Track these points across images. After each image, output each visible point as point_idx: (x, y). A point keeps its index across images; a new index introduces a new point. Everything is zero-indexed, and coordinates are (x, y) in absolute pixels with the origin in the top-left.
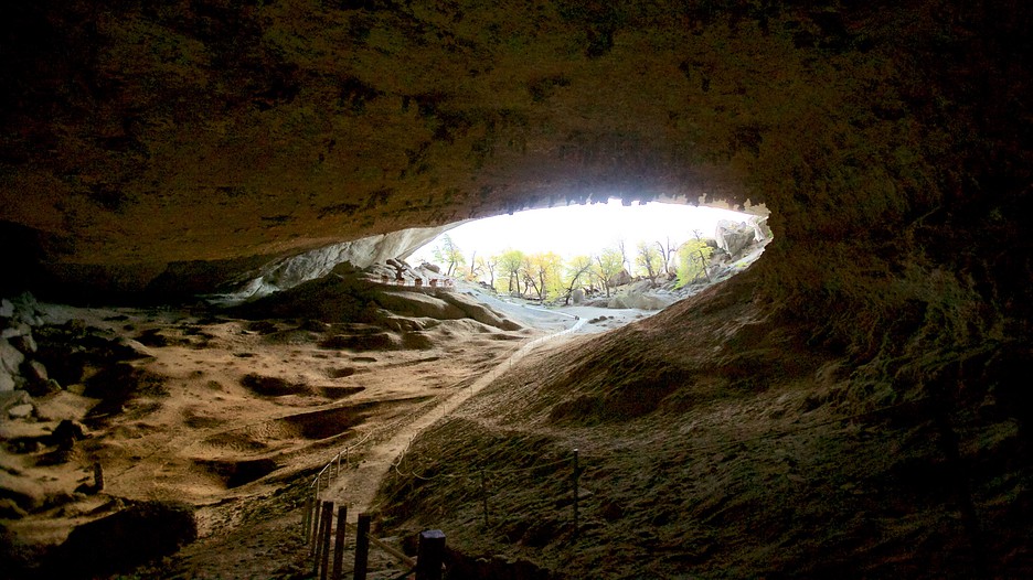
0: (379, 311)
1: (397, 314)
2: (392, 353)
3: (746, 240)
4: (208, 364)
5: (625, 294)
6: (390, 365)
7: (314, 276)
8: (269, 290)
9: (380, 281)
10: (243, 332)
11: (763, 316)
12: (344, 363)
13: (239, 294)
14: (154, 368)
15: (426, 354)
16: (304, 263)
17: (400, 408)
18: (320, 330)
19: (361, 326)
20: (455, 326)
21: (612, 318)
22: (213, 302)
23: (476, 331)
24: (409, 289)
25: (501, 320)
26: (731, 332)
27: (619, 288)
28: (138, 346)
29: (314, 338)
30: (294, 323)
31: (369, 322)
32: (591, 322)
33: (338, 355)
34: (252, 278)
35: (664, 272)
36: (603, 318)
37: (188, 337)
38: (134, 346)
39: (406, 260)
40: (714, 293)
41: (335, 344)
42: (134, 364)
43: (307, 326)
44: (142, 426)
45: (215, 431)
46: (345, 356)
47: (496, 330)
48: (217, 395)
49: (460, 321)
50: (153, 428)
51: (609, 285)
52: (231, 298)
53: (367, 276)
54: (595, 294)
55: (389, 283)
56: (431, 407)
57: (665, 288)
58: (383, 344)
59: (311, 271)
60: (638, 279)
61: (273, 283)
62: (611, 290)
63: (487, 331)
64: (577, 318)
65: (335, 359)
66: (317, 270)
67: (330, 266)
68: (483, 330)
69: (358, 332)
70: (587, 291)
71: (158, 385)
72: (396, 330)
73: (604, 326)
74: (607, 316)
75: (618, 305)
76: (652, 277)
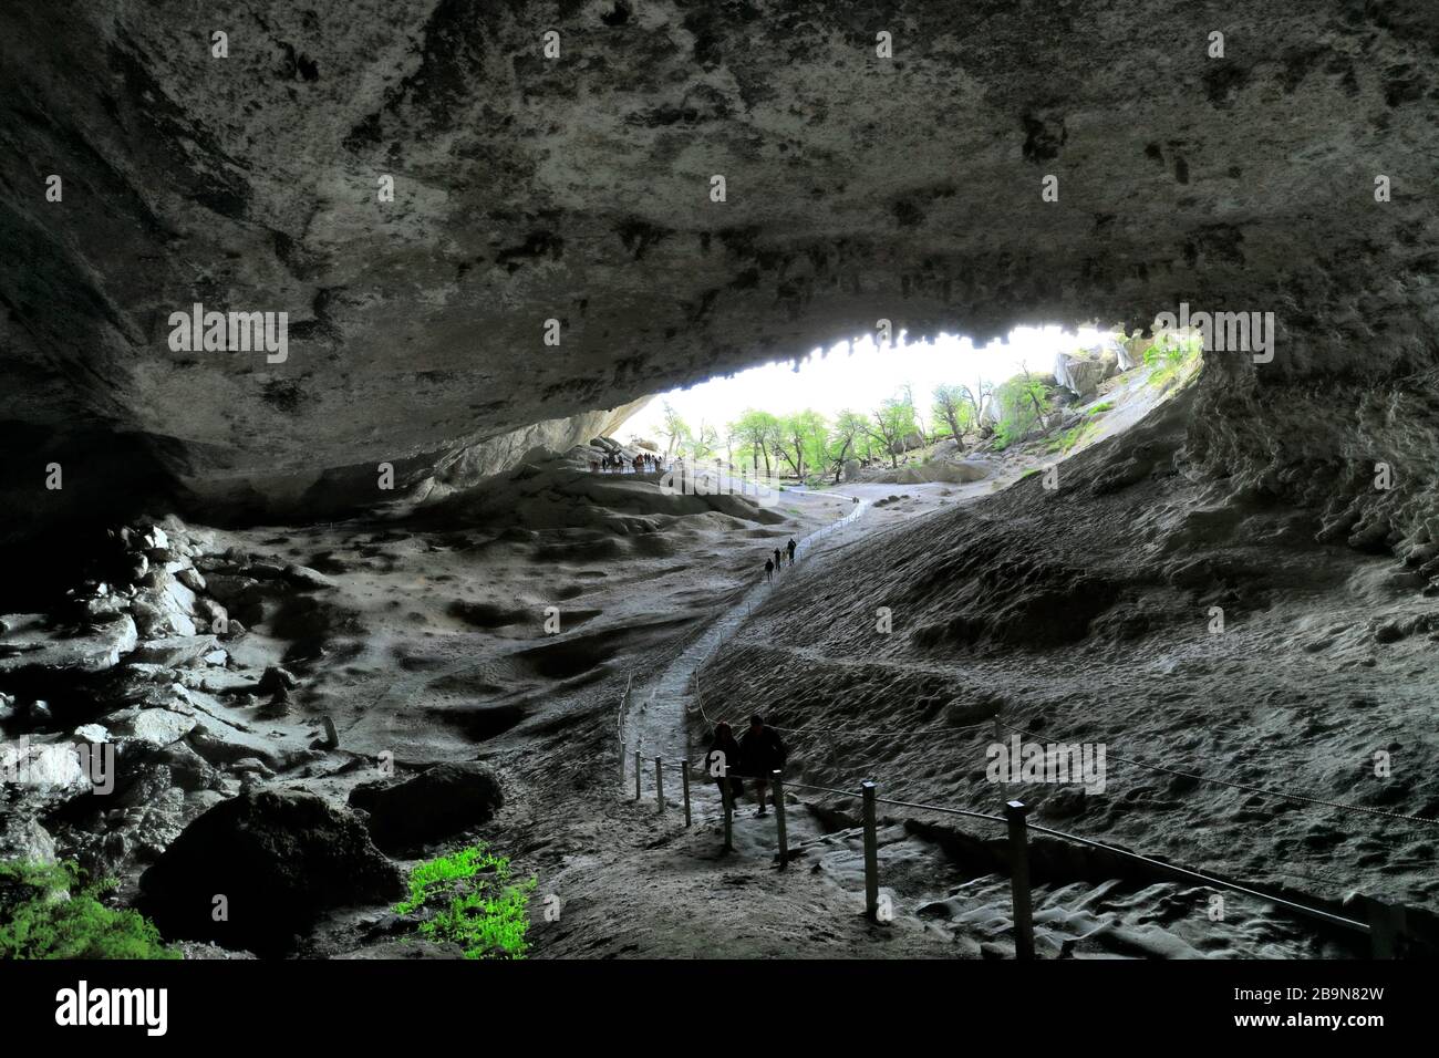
0: (596, 509)
1: (620, 512)
2: (625, 564)
3: (1103, 370)
4: (403, 592)
5: (919, 462)
6: (624, 581)
7: (497, 469)
8: (444, 491)
9: (588, 470)
10: (431, 550)
11: (1217, 498)
12: (566, 581)
13: (409, 500)
14: (341, 601)
15: (667, 563)
16: (483, 452)
17: (657, 636)
18: (526, 539)
19: (575, 531)
20: (699, 524)
21: (906, 497)
22: (380, 512)
23: (727, 528)
24: (629, 477)
25: (755, 510)
26: (1169, 523)
27: (909, 454)
28: (314, 574)
29: (520, 551)
30: (488, 533)
31: (584, 525)
32: (877, 505)
33: (556, 571)
34: (425, 477)
35: (976, 425)
36: (893, 499)
37: (367, 560)
38: (311, 576)
39: (612, 437)
40: (1099, 461)
41: (545, 556)
42: (318, 596)
43: (508, 536)
44: (352, 672)
45: (438, 675)
46: (565, 572)
47: (753, 526)
48: (424, 629)
49: (703, 516)
50: (365, 673)
51: (895, 450)
52: (400, 505)
53: (570, 464)
54: (875, 465)
55: (601, 471)
56: (703, 630)
57: (978, 451)
58: (607, 553)
59: (493, 463)
60: (936, 439)
61: (447, 480)
62: (899, 458)
63: (743, 527)
64: (856, 501)
65: (552, 576)
66: (501, 461)
67: (518, 454)
68: (736, 526)
69: (572, 539)
70: (864, 462)
71: (352, 621)
72: (622, 534)
73: (896, 509)
74: (899, 496)
75: (911, 479)
76: (959, 437)
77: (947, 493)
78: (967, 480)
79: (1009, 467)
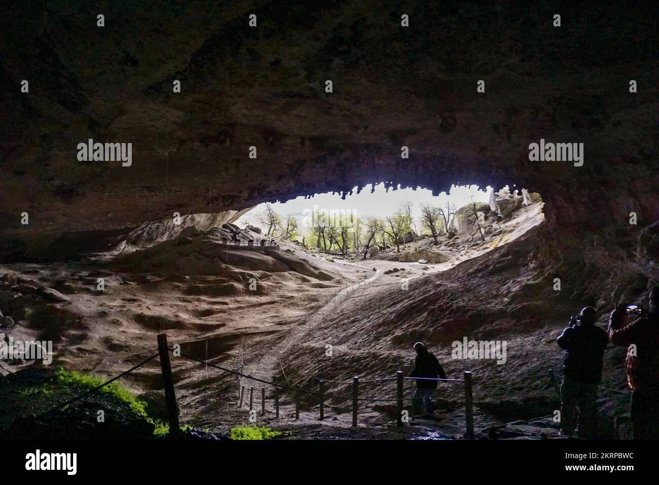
0: (224, 266)
1: (238, 268)
2: (239, 299)
3: (516, 204)
4: (108, 306)
5: (412, 250)
6: (240, 308)
7: (165, 238)
8: (132, 249)
9: (221, 242)
10: (125, 283)
12: (205, 306)
13: (110, 253)
14: (72, 308)
15: (263, 299)
16: (158, 227)
17: (257, 339)
18: (182, 280)
19: (212, 278)
20: (284, 277)
21: (403, 270)
22: (93, 259)
23: (299, 282)
24: (244, 248)
25: (317, 272)
26: (515, 289)
27: (407, 245)
28: (55, 293)
29: (178, 287)
30: (160, 276)
31: (216, 275)
32: (386, 273)
33: (199, 300)
34: (122, 240)
35: (445, 231)
36: (396, 270)
37: (87, 286)
38: (55, 294)
39: (234, 223)
41: (193, 291)
42: (58, 306)
43: (171, 278)
44: (79, 349)
45: (130, 354)
46: (204, 301)
47: (315, 281)
48: (121, 329)
49: (286, 274)
50: (87, 351)
51: (398, 242)
52: (105, 255)
53: (210, 238)
54: (387, 250)
55: (228, 244)
56: (281, 338)
57: (445, 245)
58: (231, 291)
59: (163, 234)
60: (423, 237)
61: (134, 243)
62: (401, 247)
63: (309, 281)
64: (374, 270)
65: (196, 303)
66: (167, 233)
67: (178, 230)
68: (305, 280)
69: (210, 282)
70: (381, 248)
71: (79, 322)
72: (239, 281)
73: (397, 276)
74: (399, 268)
75: (407, 259)
76: (434, 236)
77: (426, 269)
78: (438, 262)
79: (461, 255)
